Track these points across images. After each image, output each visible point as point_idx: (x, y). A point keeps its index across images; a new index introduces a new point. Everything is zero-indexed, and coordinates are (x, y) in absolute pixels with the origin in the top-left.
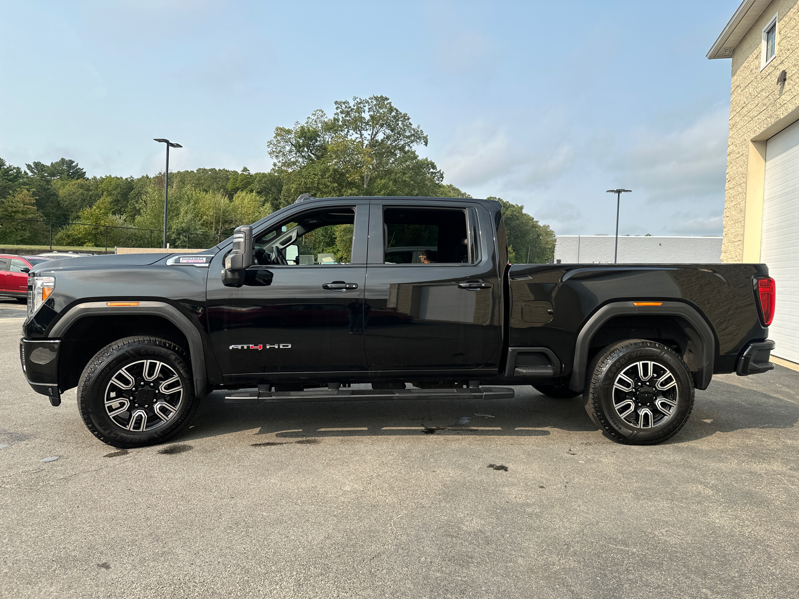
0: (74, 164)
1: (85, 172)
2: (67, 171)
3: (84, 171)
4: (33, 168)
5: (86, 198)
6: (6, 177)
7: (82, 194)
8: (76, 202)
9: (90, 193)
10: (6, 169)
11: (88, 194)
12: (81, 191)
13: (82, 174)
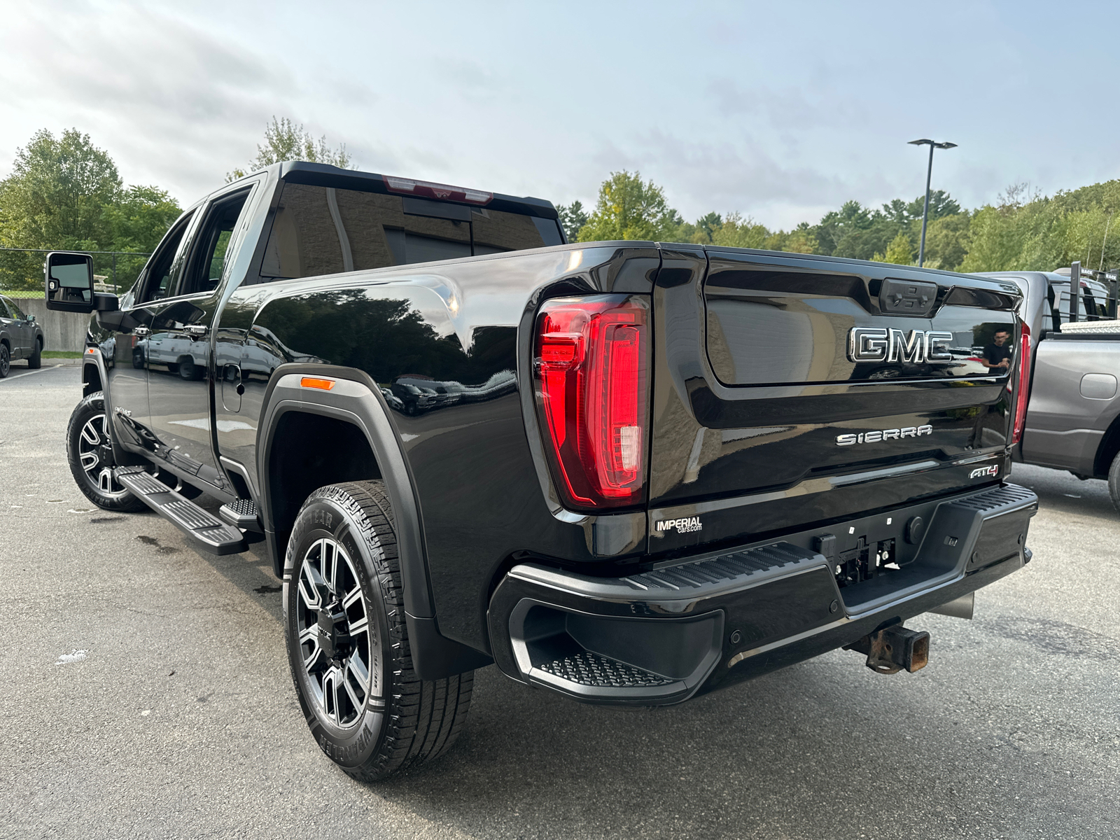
0: (944, 196)
1: (959, 205)
2: (934, 207)
3: (957, 204)
4: (890, 209)
5: (951, 241)
6: (861, 224)
7: (946, 236)
8: (937, 248)
9: (958, 234)
10: (860, 214)
11: (954, 236)
12: (945, 232)
13: (953, 208)
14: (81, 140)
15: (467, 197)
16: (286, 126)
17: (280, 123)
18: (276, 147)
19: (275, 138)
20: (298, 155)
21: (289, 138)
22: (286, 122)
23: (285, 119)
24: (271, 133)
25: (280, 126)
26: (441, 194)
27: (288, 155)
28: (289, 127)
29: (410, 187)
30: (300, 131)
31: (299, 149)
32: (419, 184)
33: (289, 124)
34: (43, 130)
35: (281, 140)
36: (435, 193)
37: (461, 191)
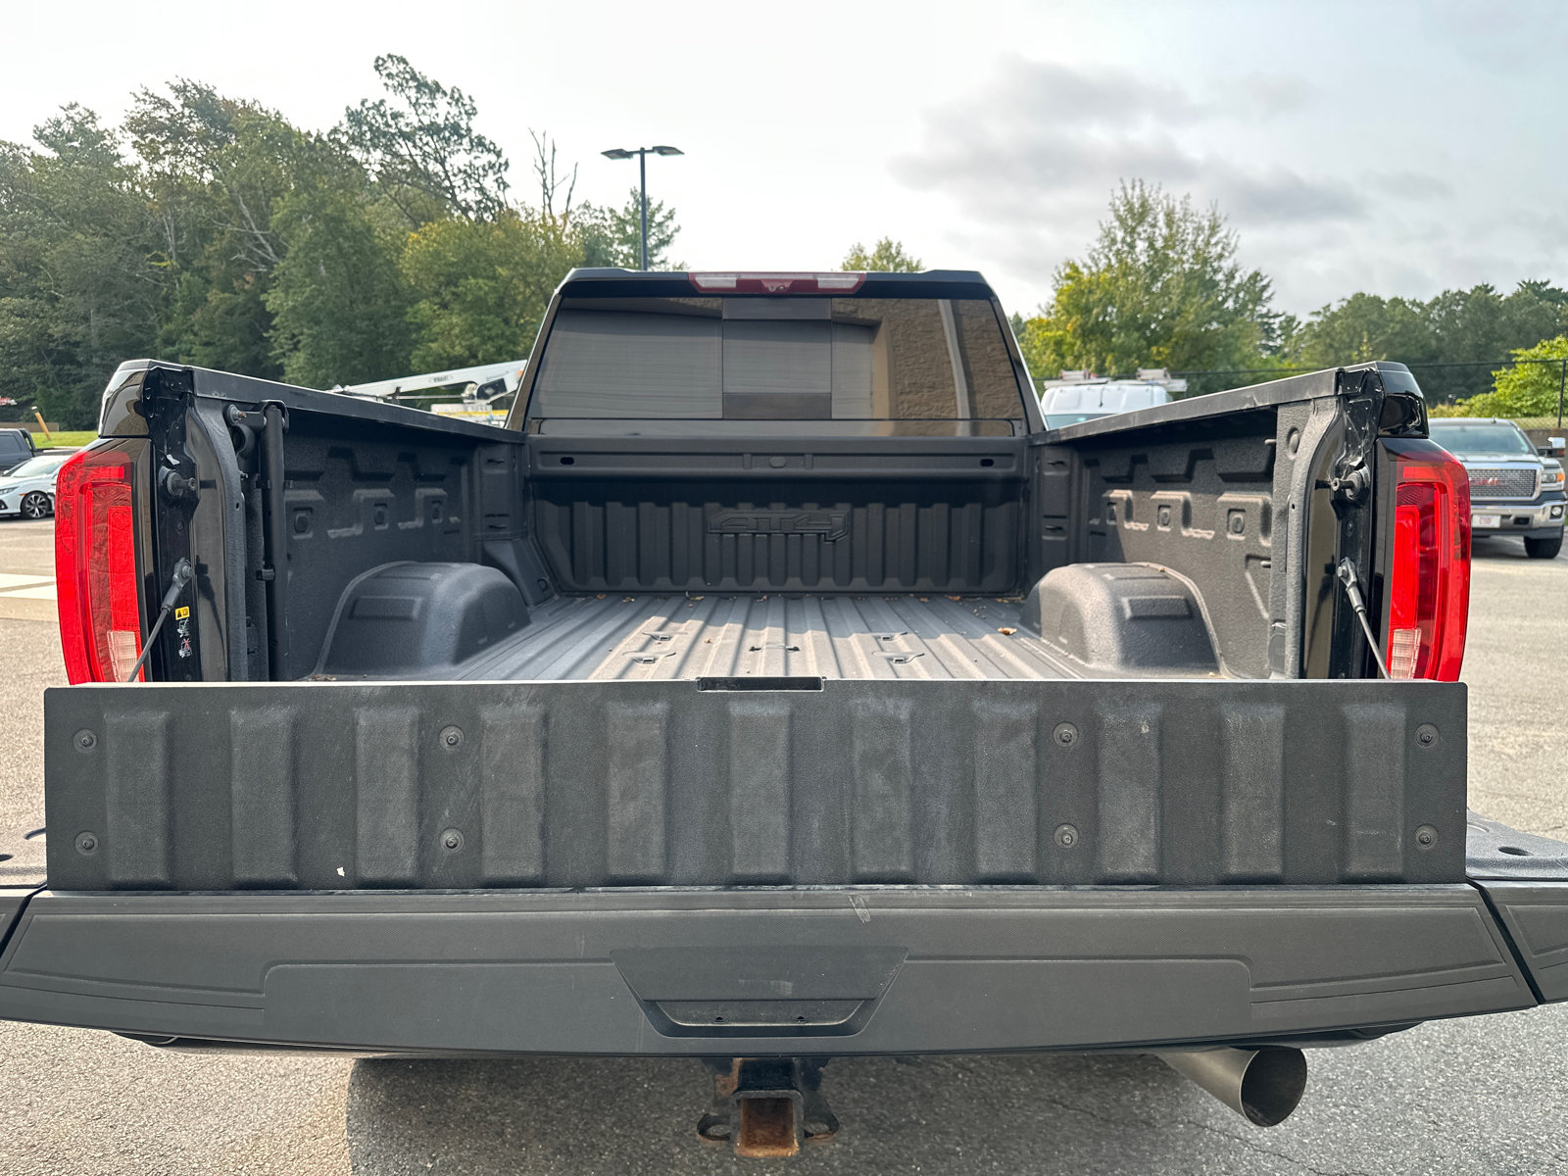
14: (893, 251)
15: (820, 285)
16: (1137, 189)
17: (1129, 186)
18: (1122, 220)
19: (1122, 209)
20: (1154, 226)
21: (1142, 205)
22: (1138, 184)
23: (1137, 179)
24: (1118, 202)
25: (1130, 191)
26: (776, 285)
27: (1140, 229)
28: (1142, 190)
29: (731, 283)
30: (1157, 192)
31: (1155, 218)
32: (743, 277)
33: (1142, 185)
34: (856, 245)
35: (1131, 210)
36: (766, 285)
37: (810, 278)
